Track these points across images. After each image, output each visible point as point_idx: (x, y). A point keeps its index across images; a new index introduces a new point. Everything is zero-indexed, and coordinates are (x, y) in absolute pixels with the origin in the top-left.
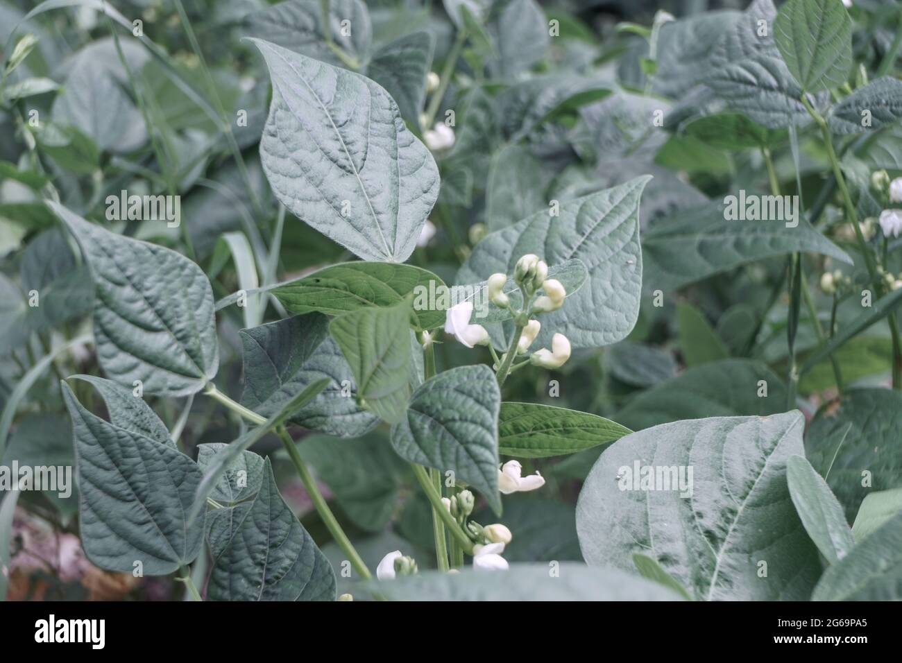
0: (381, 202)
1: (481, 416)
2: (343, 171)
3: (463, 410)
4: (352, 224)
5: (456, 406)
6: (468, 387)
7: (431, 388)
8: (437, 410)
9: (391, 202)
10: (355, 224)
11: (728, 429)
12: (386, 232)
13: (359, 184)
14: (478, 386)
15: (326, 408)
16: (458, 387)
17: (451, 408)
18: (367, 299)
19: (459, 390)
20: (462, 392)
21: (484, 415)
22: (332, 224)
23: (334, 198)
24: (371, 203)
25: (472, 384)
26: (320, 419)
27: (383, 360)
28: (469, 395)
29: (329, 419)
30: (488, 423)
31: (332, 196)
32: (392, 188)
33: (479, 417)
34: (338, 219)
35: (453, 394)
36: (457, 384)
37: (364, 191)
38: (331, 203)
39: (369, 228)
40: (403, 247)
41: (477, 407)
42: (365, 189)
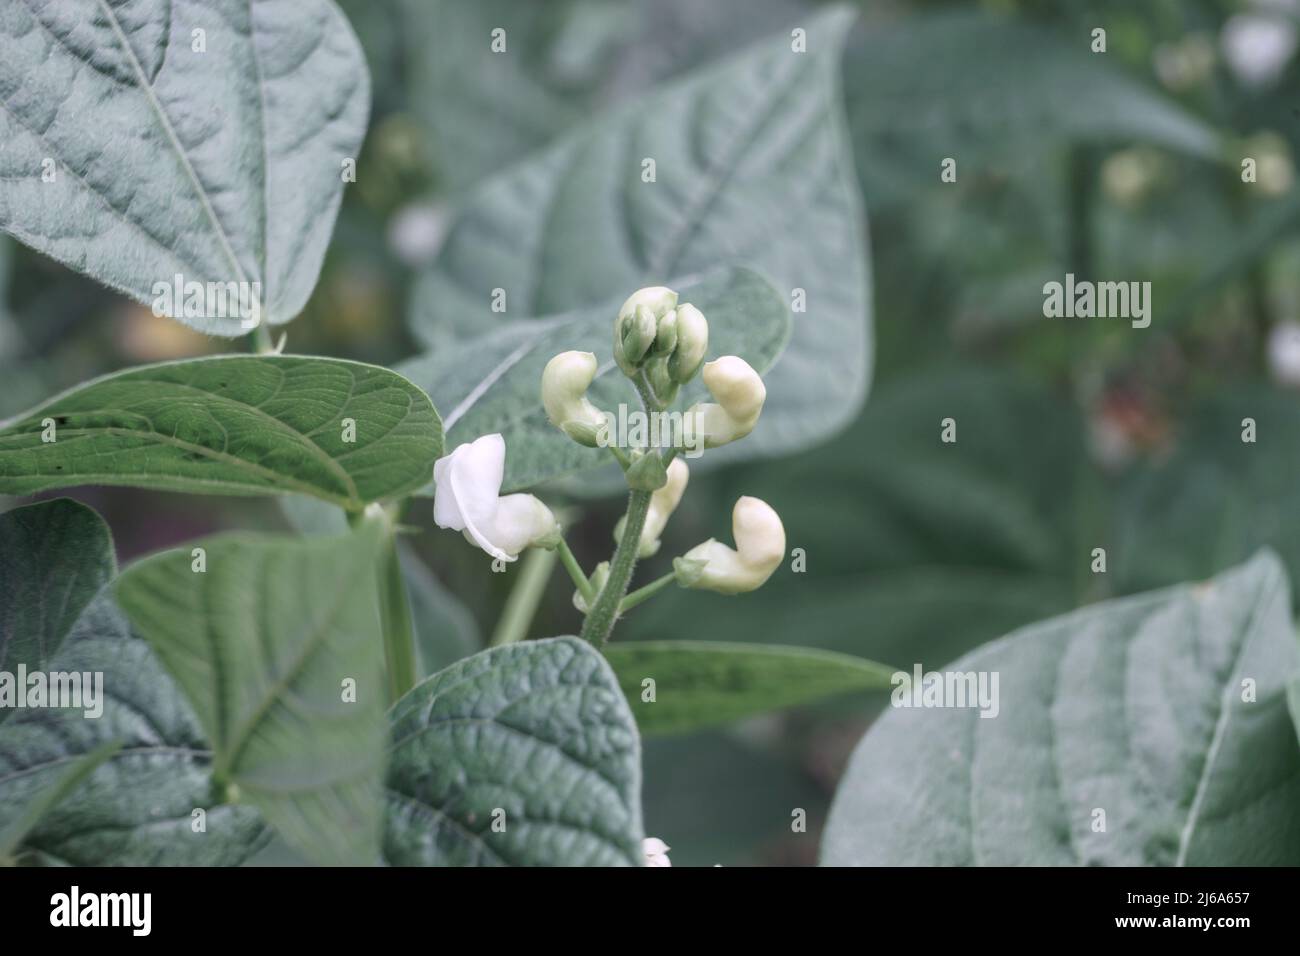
0: (219, 157)
1: (592, 804)
2: (108, 82)
3: (532, 787)
4: (146, 230)
5: (511, 776)
6: (537, 710)
7: (424, 717)
8: (455, 789)
9: (244, 157)
10: (154, 228)
11: (1129, 630)
12: (241, 241)
13: (155, 112)
14: (567, 705)
15: (121, 802)
16: (507, 711)
17: (495, 781)
18: (206, 444)
19: (512, 723)
20: (524, 730)
21: (598, 800)
22: (91, 235)
23: (89, 159)
24: (194, 163)
25: (548, 702)
26: (109, 836)
27: (294, 684)
28: (546, 737)
29: (137, 835)
30: (614, 827)
31: (83, 155)
32: (244, 117)
33: (585, 807)
34: (106, 218)
35: (495, 736)
36: (504, 703)
37: (171, 132)
38: (83, 174)
39: (190, 235)
40: (288, 274)
41: (574, 773)
42: (174, 124)
